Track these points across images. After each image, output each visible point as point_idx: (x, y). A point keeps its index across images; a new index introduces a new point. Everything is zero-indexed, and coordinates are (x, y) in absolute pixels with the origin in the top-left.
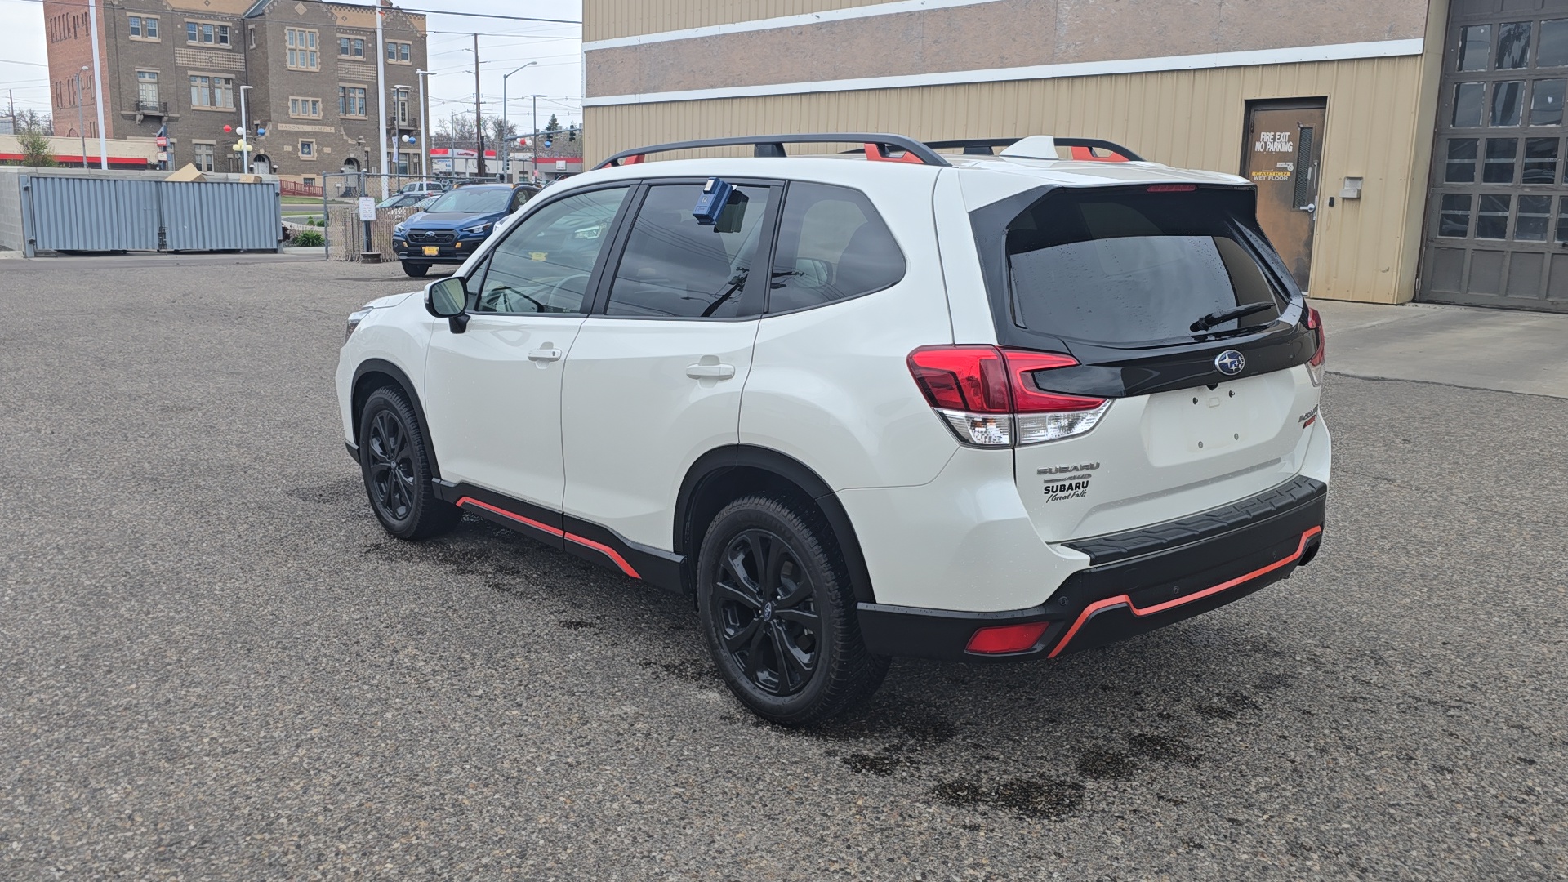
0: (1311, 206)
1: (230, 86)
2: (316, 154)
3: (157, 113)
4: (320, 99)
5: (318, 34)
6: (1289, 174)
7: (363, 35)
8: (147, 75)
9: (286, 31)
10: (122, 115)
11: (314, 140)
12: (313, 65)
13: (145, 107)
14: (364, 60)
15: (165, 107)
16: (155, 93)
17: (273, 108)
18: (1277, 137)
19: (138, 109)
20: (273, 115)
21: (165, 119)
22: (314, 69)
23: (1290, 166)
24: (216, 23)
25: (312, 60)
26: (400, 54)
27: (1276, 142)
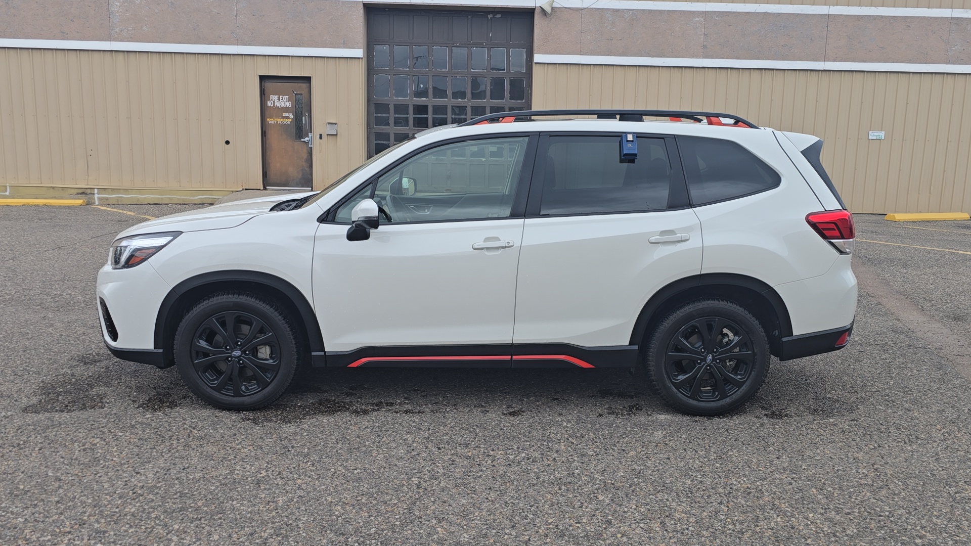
0: (307, 139)
6: (291, 120)
18: (281, 98)
23: (291, 116)
27: (280, 101)
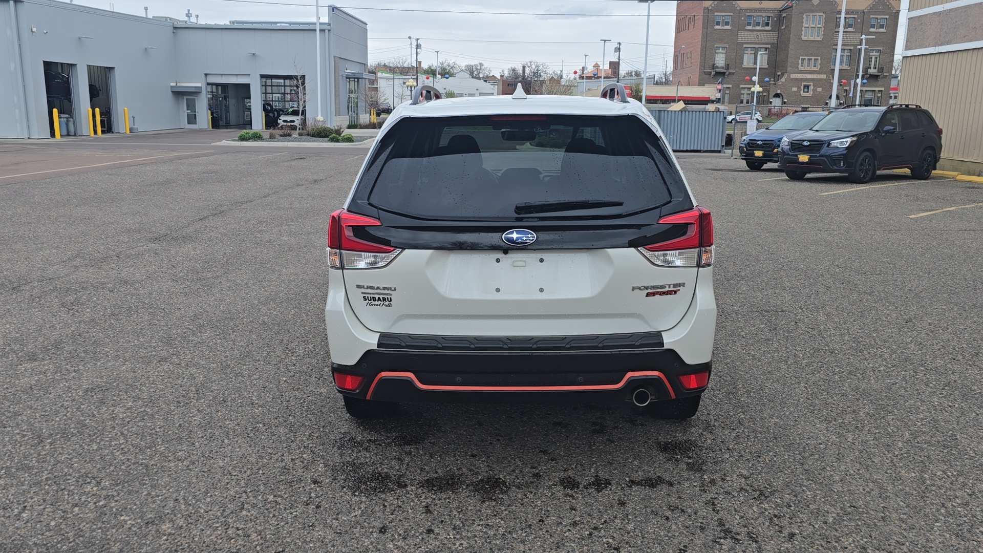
1: (767, 52)
2: (812, 92)
3: (723, 70)
4: (819, 58)
5: (824, 16)
7: (855, 14)
8: (721, 49)
9: (804, 16)
10: (704, 72)
11: (812, 84)
12: (818, 36)
13: (717, 67)
14: (854, 30)
15: (728, 66)
16: (724, 59)
17: (789, 64)
19: (713, 69)
20: (789, 69)
21: (727, 73)
22: (819, 39)
24: (764, 15)
25: (818, 33)
26: (879, 25)
